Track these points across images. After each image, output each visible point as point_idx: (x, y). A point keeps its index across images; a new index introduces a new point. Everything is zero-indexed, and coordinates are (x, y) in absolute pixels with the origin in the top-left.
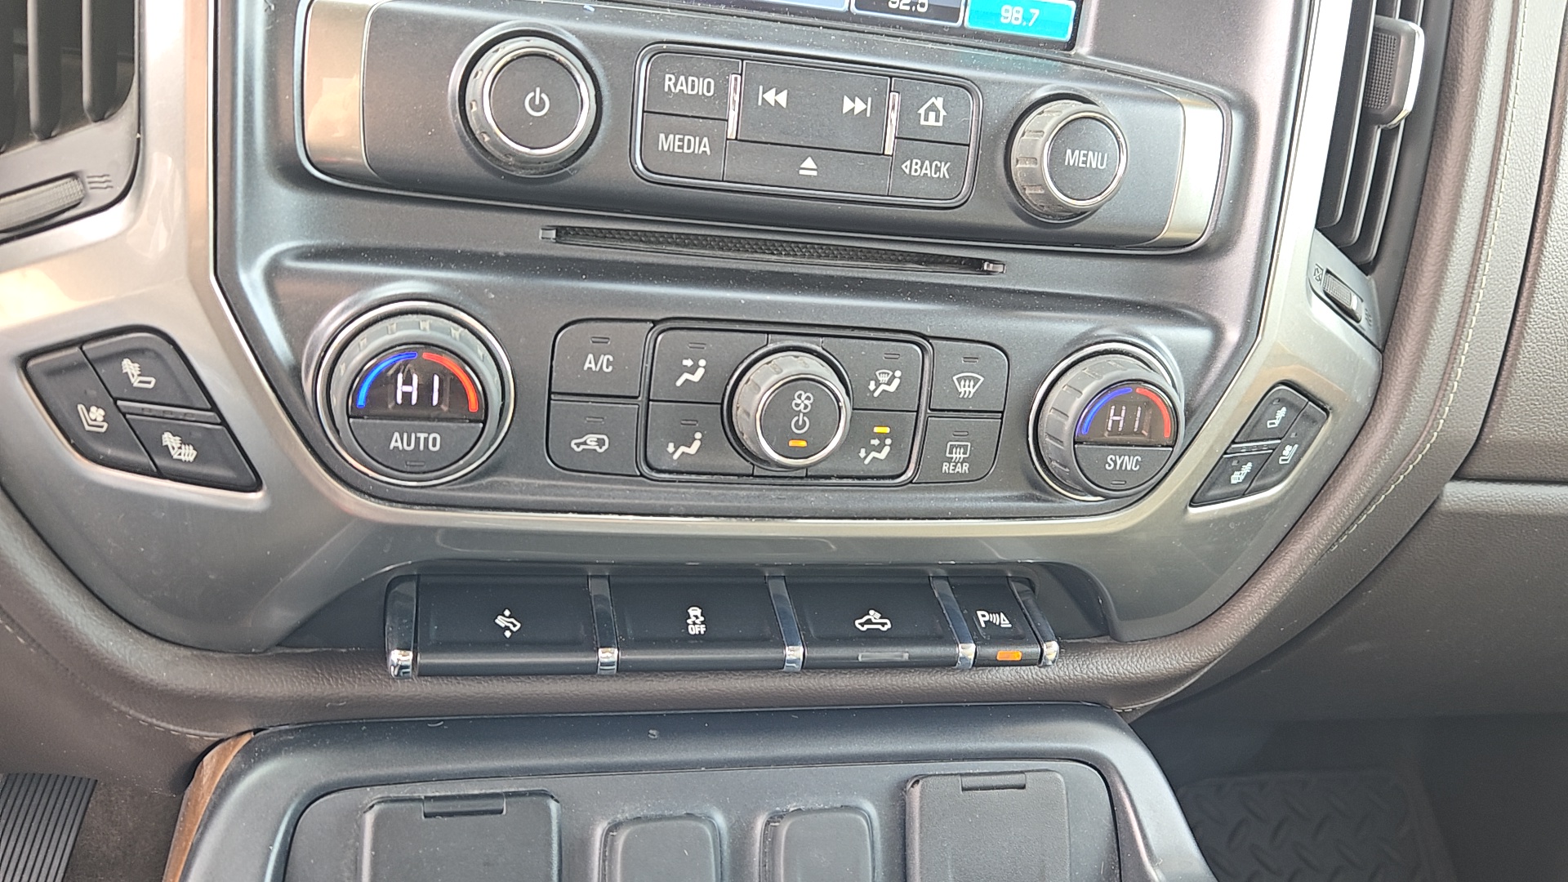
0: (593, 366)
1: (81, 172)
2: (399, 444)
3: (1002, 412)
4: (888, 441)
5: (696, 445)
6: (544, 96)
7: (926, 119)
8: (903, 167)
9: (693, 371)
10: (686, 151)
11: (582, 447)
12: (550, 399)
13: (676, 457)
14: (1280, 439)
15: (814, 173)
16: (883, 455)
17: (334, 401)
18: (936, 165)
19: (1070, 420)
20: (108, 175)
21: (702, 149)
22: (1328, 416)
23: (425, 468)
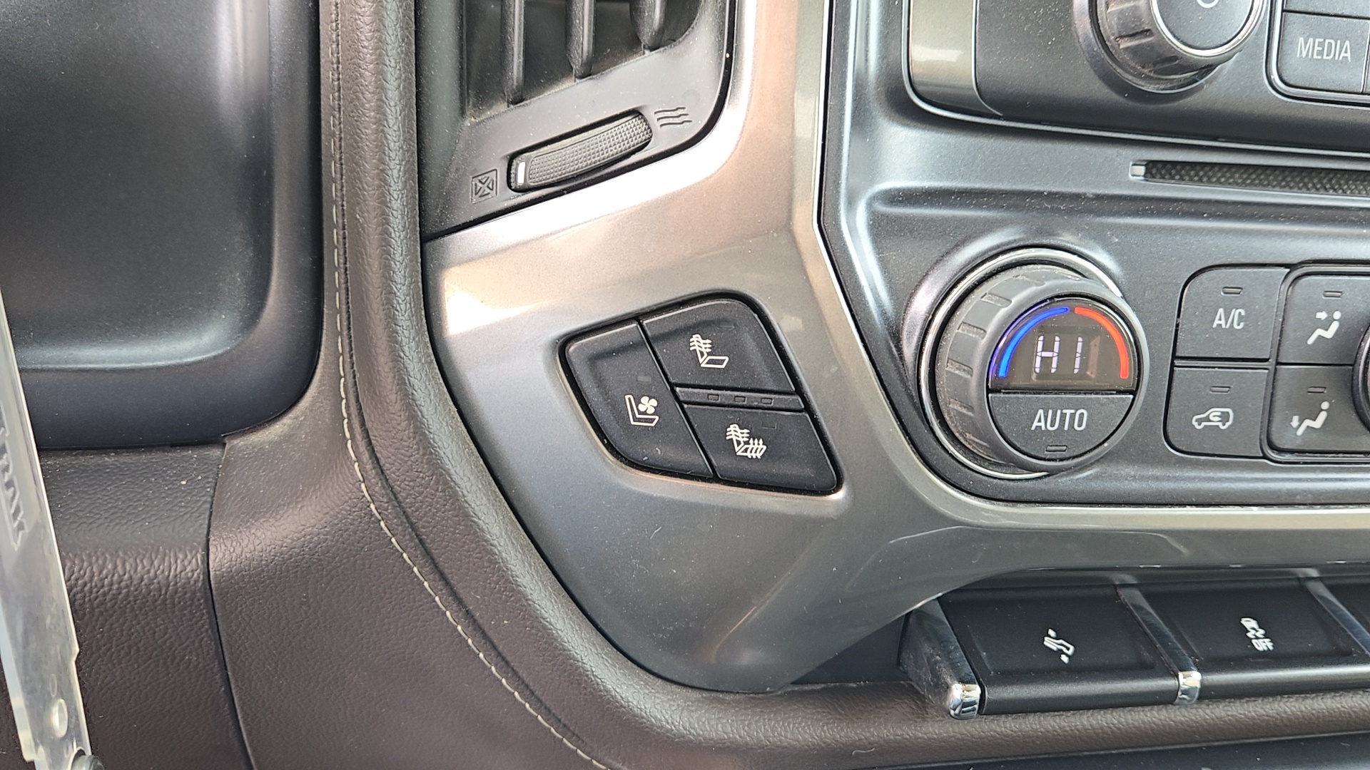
0: (1223, 322)
2: (1042, 424)
5: (1323, 416)
9: (1326, 325)
10: (1325, 57)
11: (1203, 424)
12: (1173, 365)
13: (1300, 432)
20: (684, 108)
21: (1343, 54)
23: (1065, 454)
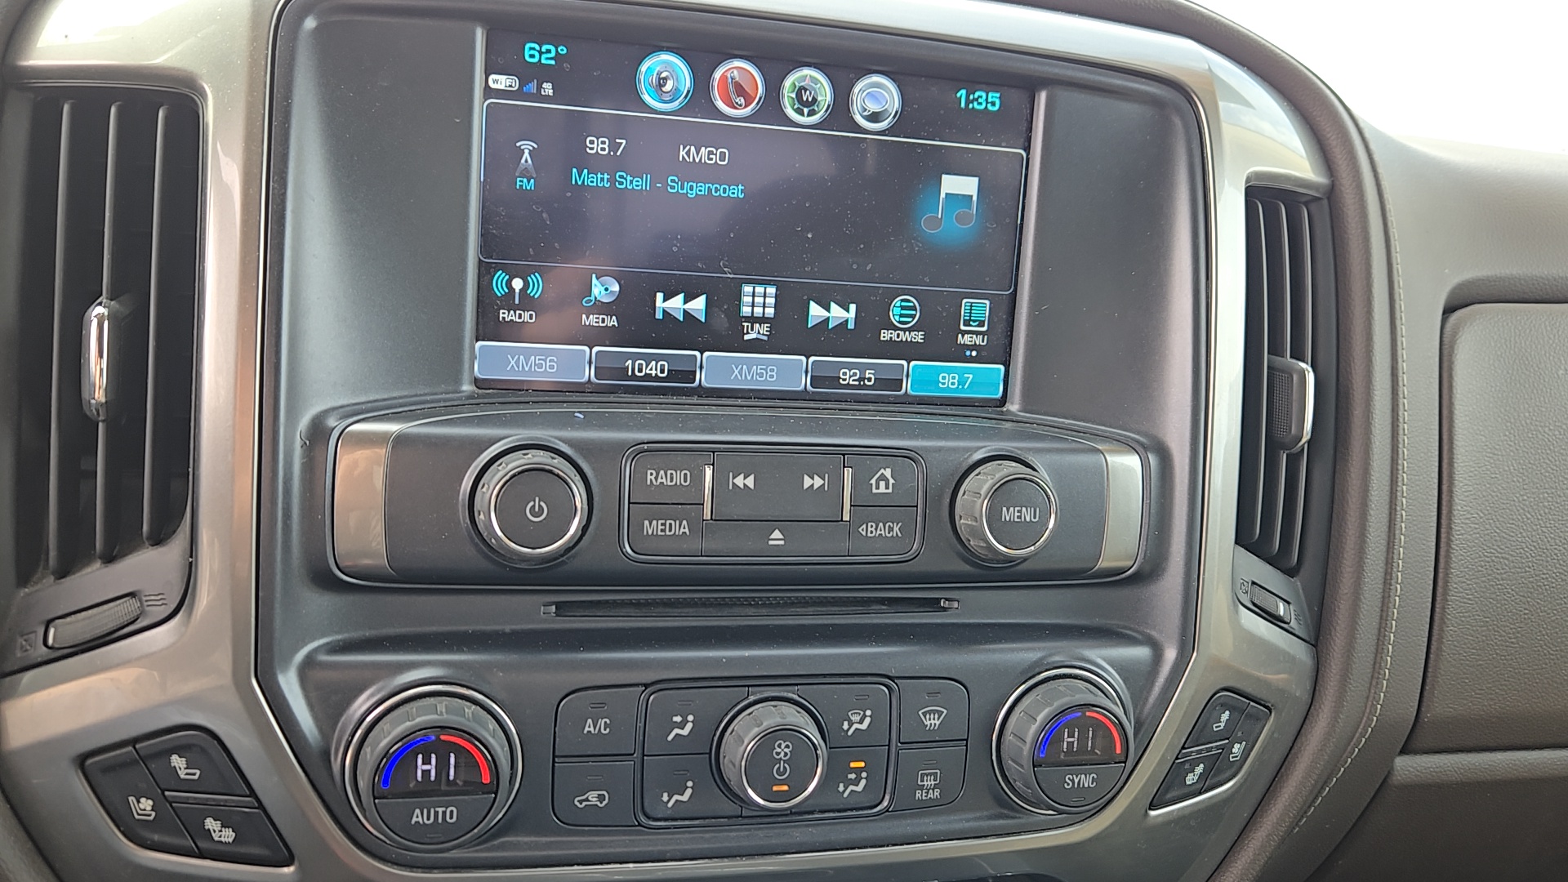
0: (592, 729)
1: (139, 591)
2: (420, 819)
3: (967, 740)
4: (864, 775)
5: (689, 792)
6: (542, 504)
7: (878, 488)
8: (860, 530)
9: (682, 726)
10: (668, 533)
11: (584, 803)
12: (554, 762)
13: (670, 805)
14: (1228, 739)
15: (782, 542)
16: (859, 788)
17: (361, 784)
18: (889, 526)
19: (1028, 745)
20: (163, 594)
21: (682, 530)
22: (1271, 713)
23: (442, 839)
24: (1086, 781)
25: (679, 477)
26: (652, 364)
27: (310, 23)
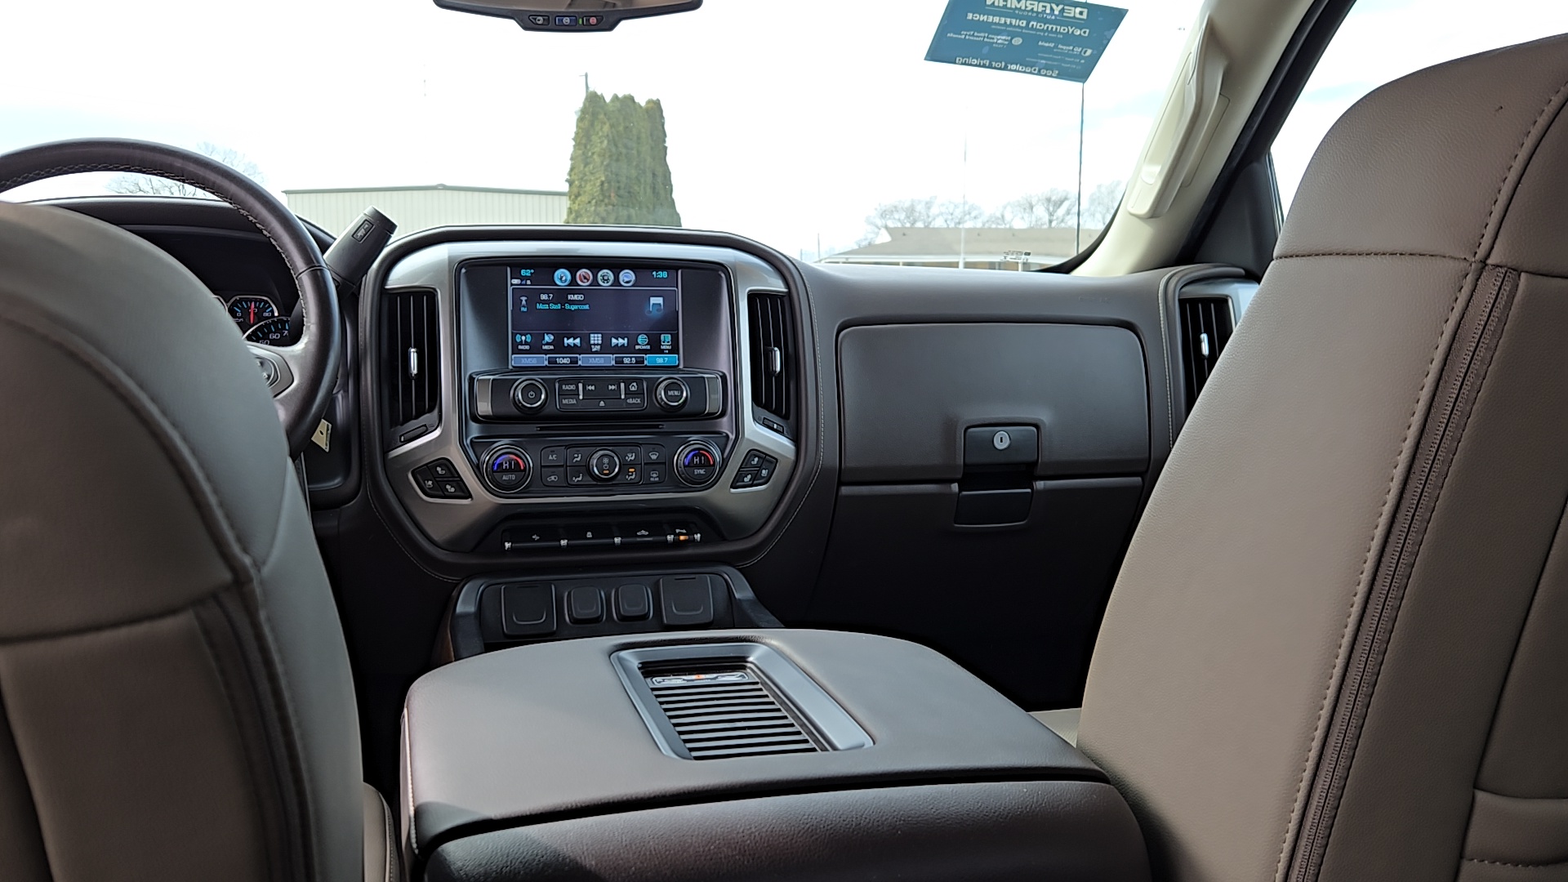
0: (551, 458)
1: (426, 424)
2: (505, 478)
3: (665, 463)
5: (581, 477)
6: (533, 393)
8: (628, 401)
9: (577, 458)
10: (570, 403)
11: (551, 480)
12: (541, 468)
13: (576, 481)
14: (760, 468)
15: (603, 405)
17: (488, 470)
18: (637, 400)
20: (433, 422)
21: (574, 402)
23: (511, 488)
24: (702, 472)
25: (572, 387)
26: (564, 360)
27: (463, 271)
